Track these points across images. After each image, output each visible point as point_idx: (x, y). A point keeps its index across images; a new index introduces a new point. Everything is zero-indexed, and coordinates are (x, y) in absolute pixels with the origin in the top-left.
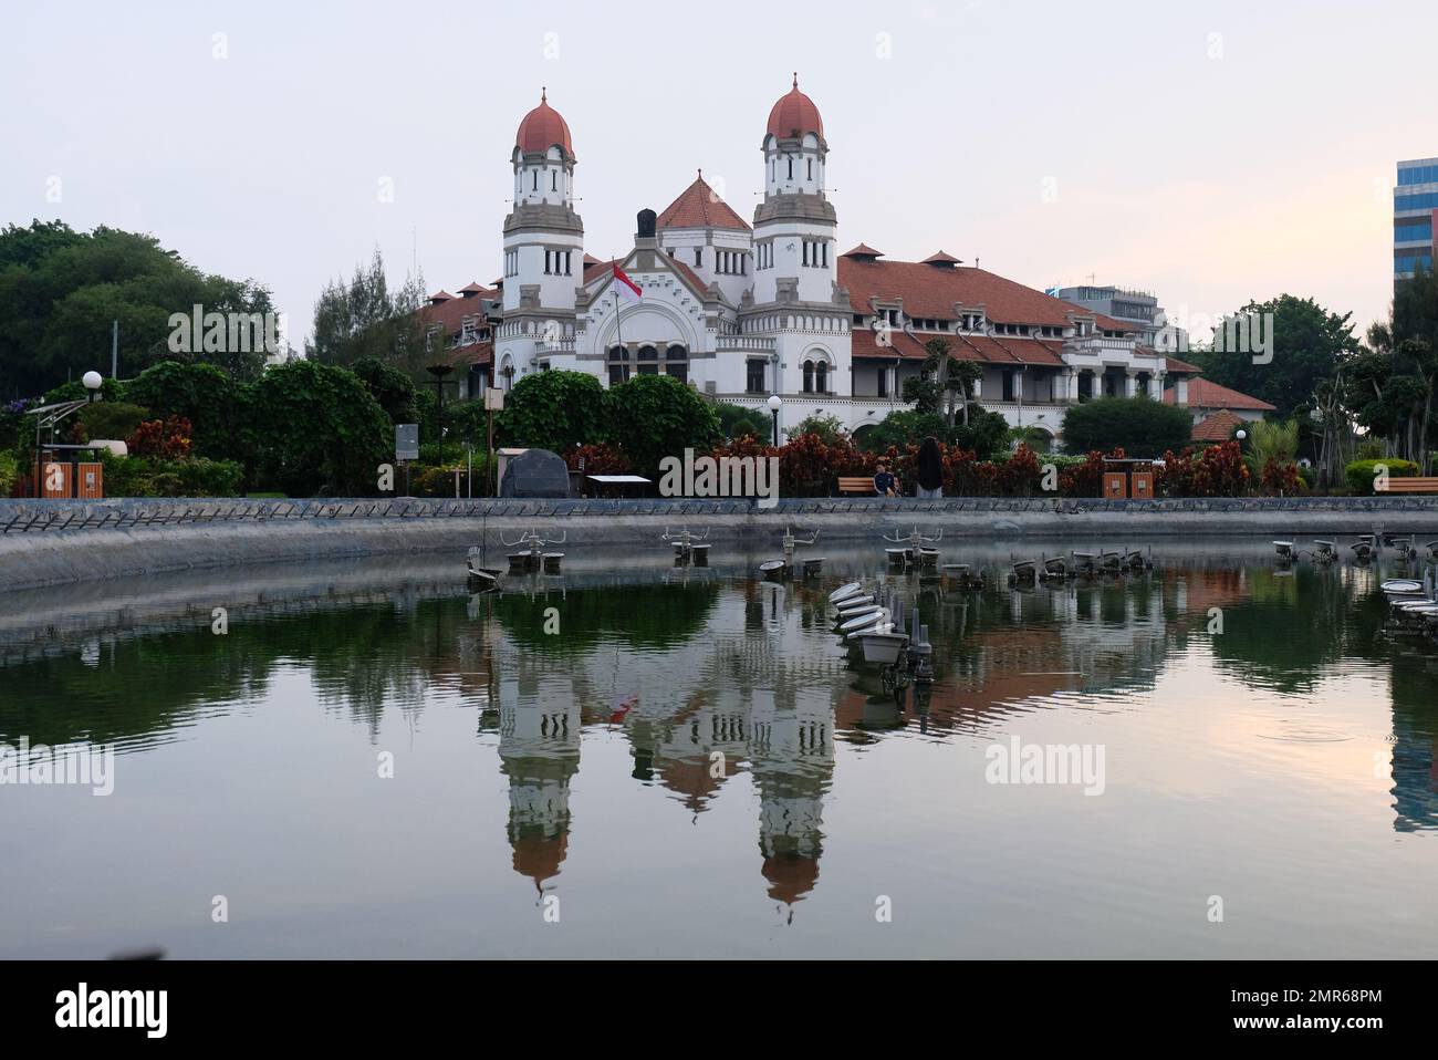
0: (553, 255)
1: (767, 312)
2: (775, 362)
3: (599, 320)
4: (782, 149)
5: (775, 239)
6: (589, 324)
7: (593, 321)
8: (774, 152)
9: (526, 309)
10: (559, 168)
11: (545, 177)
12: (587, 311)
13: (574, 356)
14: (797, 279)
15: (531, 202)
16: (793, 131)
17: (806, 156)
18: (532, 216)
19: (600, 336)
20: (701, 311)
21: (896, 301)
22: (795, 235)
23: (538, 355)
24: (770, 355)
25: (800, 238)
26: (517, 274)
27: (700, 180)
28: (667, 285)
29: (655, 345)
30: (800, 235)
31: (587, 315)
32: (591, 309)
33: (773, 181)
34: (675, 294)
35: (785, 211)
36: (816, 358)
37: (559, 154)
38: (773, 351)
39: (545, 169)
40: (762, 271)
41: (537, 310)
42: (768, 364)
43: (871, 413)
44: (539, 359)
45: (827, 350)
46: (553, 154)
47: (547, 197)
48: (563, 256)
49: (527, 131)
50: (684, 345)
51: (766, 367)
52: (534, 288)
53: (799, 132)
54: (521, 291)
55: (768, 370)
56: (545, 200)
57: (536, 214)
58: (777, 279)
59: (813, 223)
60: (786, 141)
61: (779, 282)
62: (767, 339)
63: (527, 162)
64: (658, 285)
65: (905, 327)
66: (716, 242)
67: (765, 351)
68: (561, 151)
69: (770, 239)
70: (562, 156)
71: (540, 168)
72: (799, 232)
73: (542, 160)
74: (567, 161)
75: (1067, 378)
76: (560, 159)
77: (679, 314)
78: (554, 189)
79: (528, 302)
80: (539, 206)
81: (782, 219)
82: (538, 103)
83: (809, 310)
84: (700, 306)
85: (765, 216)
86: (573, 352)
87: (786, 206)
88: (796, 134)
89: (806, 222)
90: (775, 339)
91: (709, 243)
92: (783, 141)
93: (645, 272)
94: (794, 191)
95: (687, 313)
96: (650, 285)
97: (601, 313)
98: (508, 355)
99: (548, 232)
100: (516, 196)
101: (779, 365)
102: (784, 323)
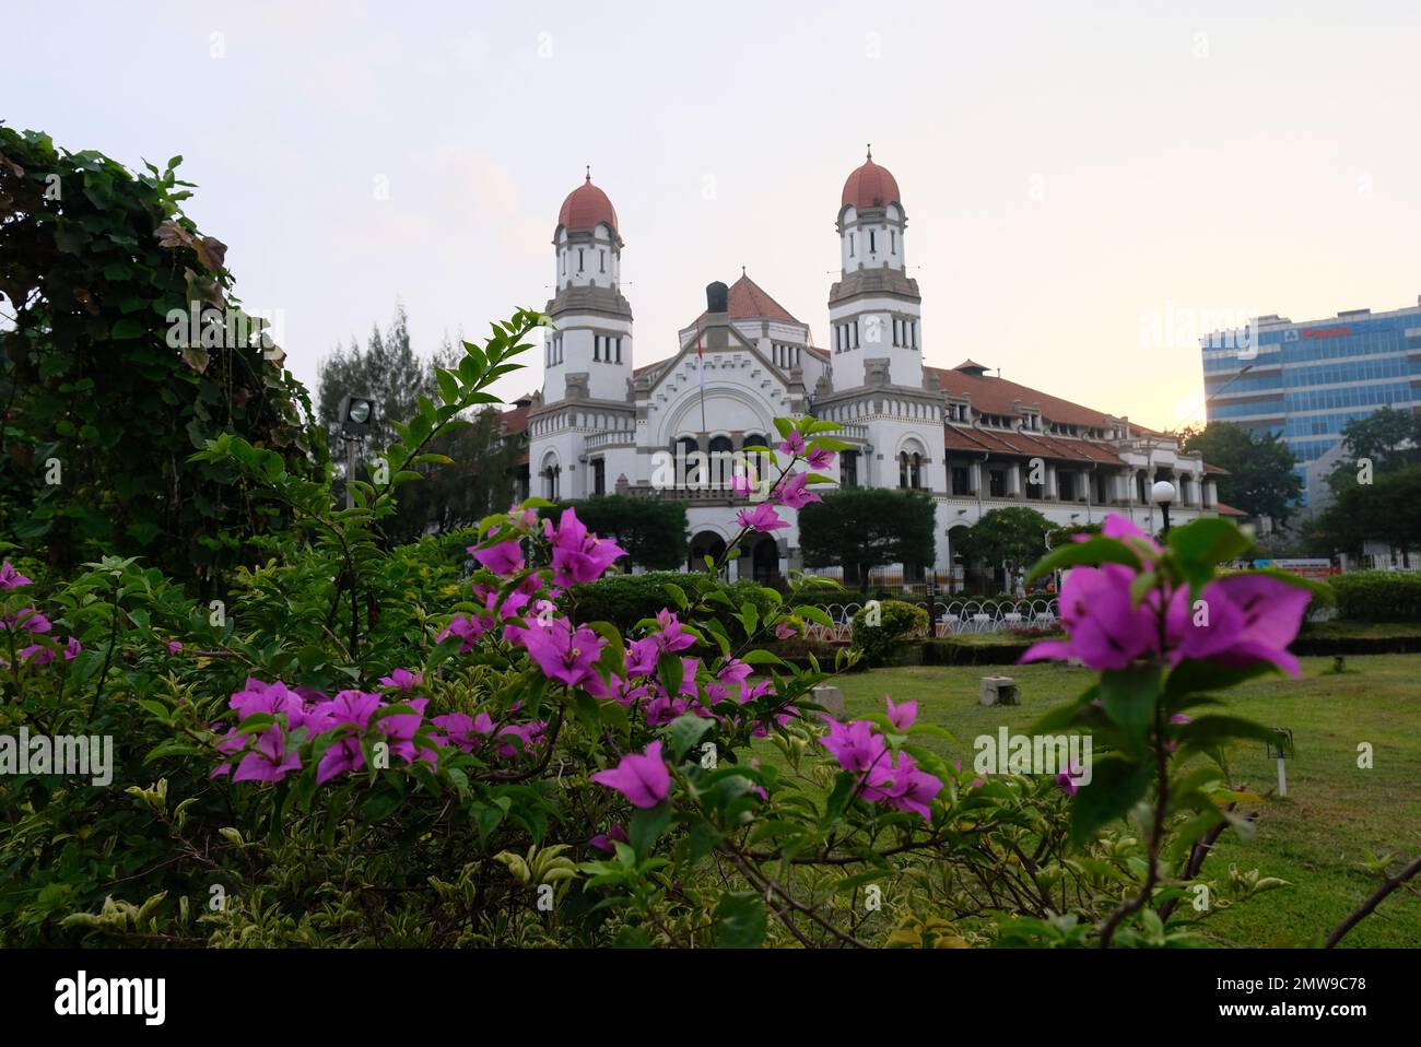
0: (602, 341)
1: (852, 397)
2: (869, 453)
3: (663, 406)
4: (863, 220)
5: (861, 317)
6: (652, 413)
7: (656, 409)
8: (852, 224)
9: (573, 398)
10: (607, 249)
11: (592, 256)
12: (649, 397)
13: (634, 450)
14: (889, 360)
15: (577, 283)
16: (875, 200)
17: (889, 227)
18: (580, 297)
19: (664, 426)
20: (784, 394)
21: (964, 396)
22: (885, 311)
23: (588, 451)
24: (863, 445)
25: (889, 315)
26: (561, 362)
27: (744, 277)
28: (743, 366)
29: (729, 435)
30: (889, 311)
31: (650, 401)
32: (654, 395)
33: (852, 256)
34: (753, 376)
35: (872, 285)
36: (911, 450)
37: (607, 233)
38: (864, 441)
39: (592, 247)
40: (844, 355)
41: (587, 400)
42: (860, 455)
43: (961, 512)
44: (589, 455)
45: (921, 439)
46: (601, 233)
47: (595, 278)
48: (613, 342)
49: (571, 208)
50: (764, 434)
51: (858, 458)
52: (583, 376)
53: (882, 201)
54: (567, 380)
55: (861, 462)
56: (592, 281)
57: (582, 295)
58: (865, 361)
59: (901, 299)
60: (868, 210)
61: (868, 364)
62: (859, 427)
63: (573, 239)
64: (733, 366)
65: (973, 423)
66: (773, 334)
67: (858, 440)
68: (609, 231)
69: (855, 318)
70: (610, 236)
71: (586, 247)
72: (888, 308)
73: (590, 238)
74: (615, 242)
75: (1128, 478)
76: (608, 239)
77: (758, 398)
78: (602, 271)
79: (576, 390)
80: (586, 288)
81: (869, 293)
82: (583, 182)
83: (902, 395)
84: (784, 389)
85: (843, 294)
86: (634, 445)
87: (872, 280)
88: (878, 203)
89: (895, 298)
90: (867, 427)
91: (765, 335)
92: (864, 210)
93: (717, 351)
94: (878, 265)
95: (768, 398)
96: (723, 367)
97: (666, 400)
98: (551, 453)
99: (598, 316)
100: (558, 280)
101: (874, 456)
102: (879, 409)
